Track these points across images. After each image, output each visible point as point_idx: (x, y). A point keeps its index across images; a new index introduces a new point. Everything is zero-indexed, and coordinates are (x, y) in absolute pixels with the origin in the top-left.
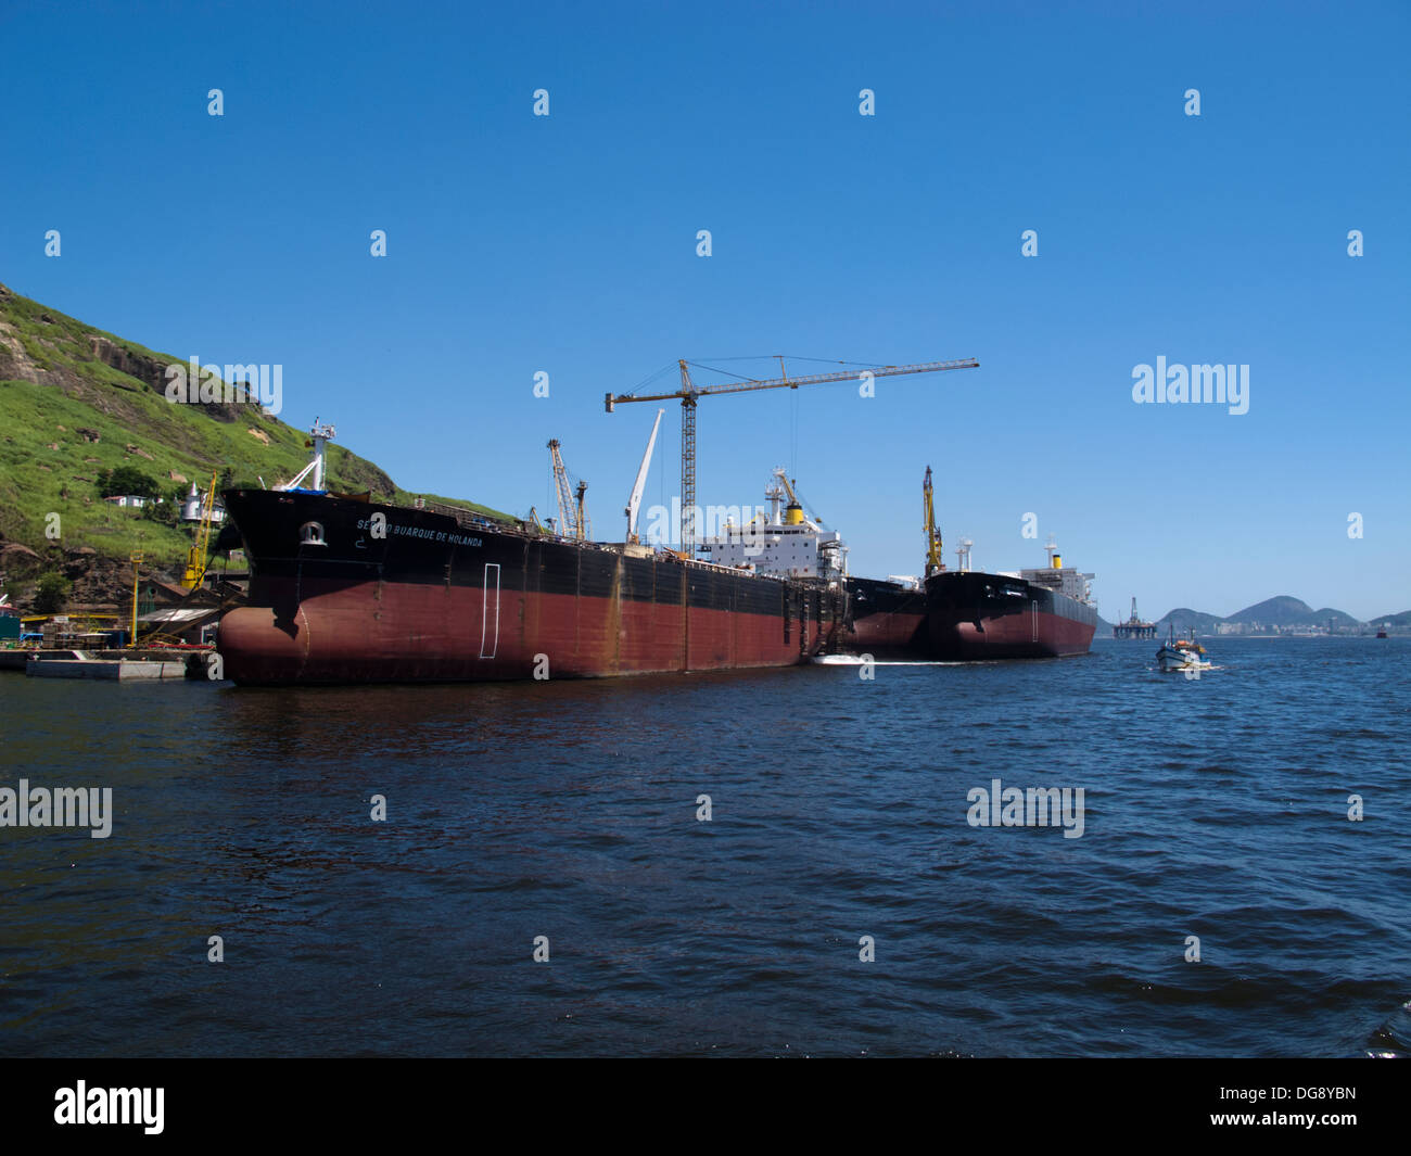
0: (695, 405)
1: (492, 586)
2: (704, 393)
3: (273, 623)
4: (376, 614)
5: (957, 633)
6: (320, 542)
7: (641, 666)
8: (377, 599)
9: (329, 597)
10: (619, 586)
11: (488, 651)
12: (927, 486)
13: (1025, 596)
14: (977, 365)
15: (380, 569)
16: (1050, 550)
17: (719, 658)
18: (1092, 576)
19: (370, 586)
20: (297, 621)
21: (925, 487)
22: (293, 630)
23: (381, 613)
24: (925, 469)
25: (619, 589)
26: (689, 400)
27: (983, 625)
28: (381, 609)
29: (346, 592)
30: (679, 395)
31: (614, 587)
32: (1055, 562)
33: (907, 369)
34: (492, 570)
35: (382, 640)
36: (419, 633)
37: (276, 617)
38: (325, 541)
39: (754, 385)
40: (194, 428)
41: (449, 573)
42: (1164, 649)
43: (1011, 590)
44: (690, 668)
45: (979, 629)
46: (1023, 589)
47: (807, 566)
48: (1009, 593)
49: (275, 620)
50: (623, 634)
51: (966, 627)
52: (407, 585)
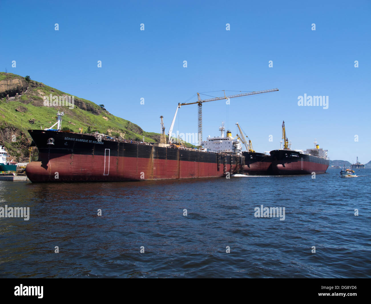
0: (202, 105)
1: (107, 155)
2: (204, 102)
3: (41, 166)
4: (71, 163)
5: (277, 167)
6: (52, 143)
7: (161, 177)
8: (71, 159)
9: (57, 158)
10: (153, 155)
11: (106, 173)
12: (283, 126)
13: (298, 156)
14: (278, 90)
15: (72, 151)
16: (315, 143)
17: (192, 175)
18: (327, 151)
19: (69, 155)
20: (48, 165)
21: (283, 127)
22: (46, 167)
23: (72, 163)
24: (283, 122)
25: (153, 156)
26: (200, 104)
27: (285, 165)
28: (72, 162)
29: (62, 157)
30: (197, 102)
31: (151, 155)
32: (317, 147)
33: (258, 92)
34: (107, 151)
35: (73, 170)
36: (84, 168)
37: (42, 164)
38: (54, 143)
39: (217, 99)
40: (88, 117)
41: (94, 151)
42: (342, 171)
43: (294, 155)
44: (180, 178)
45: (284, 166)
46: (298, 154)
47: (229, 149)
48: (293, 156)
49: (41, 165)
50: (155, 168)
51: (280, 166)
52: (81, 155)
